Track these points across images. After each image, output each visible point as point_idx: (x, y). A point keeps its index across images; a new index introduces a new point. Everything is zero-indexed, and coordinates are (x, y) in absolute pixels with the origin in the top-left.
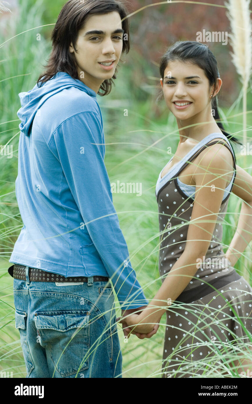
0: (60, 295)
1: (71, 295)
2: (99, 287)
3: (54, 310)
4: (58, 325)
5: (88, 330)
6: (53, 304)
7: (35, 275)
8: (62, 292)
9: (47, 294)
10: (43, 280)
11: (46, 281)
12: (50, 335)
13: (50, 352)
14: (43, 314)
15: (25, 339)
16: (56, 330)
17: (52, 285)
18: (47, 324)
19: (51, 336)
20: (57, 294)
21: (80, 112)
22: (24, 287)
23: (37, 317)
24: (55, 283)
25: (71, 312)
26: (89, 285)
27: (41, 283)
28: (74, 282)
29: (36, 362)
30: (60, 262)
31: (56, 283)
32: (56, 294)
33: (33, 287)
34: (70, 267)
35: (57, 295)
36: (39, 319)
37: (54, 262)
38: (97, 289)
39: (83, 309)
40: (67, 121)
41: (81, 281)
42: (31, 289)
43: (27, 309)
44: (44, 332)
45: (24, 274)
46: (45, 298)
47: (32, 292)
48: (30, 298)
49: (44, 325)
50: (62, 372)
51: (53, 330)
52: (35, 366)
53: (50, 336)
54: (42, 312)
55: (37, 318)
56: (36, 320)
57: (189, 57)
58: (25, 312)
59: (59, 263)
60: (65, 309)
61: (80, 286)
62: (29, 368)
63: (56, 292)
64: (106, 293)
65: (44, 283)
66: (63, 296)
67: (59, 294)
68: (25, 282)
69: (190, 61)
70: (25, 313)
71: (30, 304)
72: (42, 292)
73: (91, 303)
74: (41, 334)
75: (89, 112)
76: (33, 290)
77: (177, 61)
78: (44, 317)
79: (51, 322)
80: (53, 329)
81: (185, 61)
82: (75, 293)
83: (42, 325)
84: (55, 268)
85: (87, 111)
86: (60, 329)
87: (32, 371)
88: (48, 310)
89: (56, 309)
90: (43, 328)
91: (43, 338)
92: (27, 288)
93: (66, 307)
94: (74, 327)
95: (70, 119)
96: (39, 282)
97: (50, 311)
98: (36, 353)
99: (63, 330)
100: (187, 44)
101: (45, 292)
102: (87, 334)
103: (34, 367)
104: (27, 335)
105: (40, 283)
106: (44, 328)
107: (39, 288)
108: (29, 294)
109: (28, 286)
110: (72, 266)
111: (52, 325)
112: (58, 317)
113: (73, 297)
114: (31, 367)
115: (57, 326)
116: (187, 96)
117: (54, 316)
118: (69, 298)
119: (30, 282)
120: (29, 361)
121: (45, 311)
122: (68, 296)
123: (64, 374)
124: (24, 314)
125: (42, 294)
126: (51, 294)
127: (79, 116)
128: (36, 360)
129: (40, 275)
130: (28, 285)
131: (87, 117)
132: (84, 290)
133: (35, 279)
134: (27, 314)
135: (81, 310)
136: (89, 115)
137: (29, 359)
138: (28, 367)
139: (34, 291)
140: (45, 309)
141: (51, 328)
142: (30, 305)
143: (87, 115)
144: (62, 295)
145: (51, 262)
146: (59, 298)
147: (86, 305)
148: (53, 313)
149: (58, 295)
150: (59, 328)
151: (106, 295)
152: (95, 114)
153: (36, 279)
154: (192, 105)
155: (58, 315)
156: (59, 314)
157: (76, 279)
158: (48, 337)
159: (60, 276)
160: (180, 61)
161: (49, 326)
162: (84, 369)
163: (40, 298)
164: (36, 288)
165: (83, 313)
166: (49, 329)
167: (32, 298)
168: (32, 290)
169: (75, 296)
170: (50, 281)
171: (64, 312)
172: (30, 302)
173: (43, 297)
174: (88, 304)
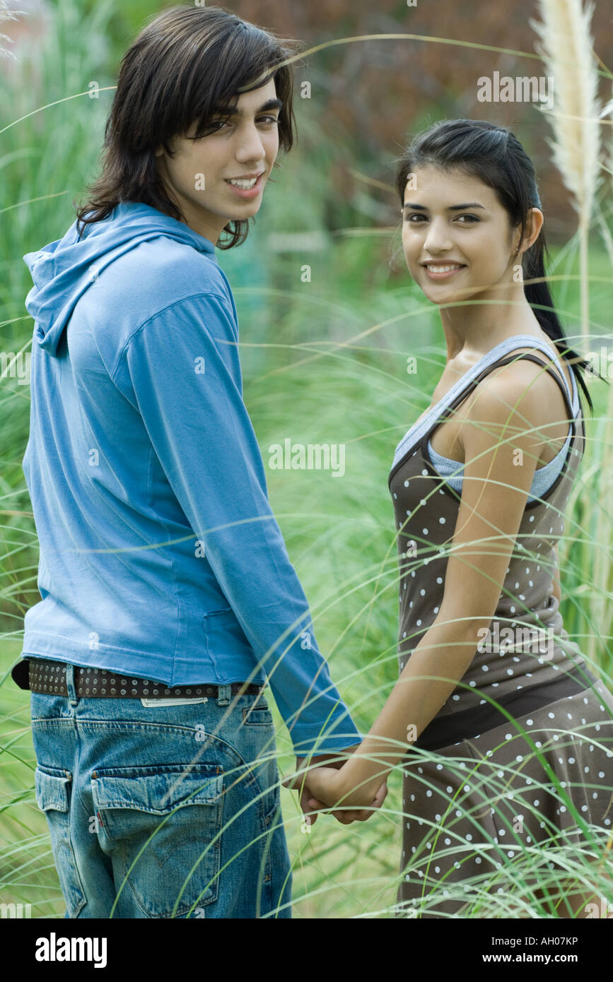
0: (152, 728)
1: (178, 728)
2: (245, 708)
3: (138, 764)
4: (149, 799)
5: (218, 809)
6: (137, 749)
7: (91, 682)
8: (158, 721)
9: (123, 726)
10: (111, 694)
11: (118, 696)
12: (129, 823)
13: (123, 864)
14: (113, 773)
15: (66, 834)
16: (144, 810)
17: (133, 704)
18: (122, 797)
19: (130, 825)
20: (146, 725)
21: (184, 297)
22: (63, 711)
23: (99, 782)
24: (140, 700)
25: (179, 769)
26: (220, 703)
27: (107, 701)
28: (186, 698)
29: (90, 890)
30: (155, 652)
31: (143, 700)
32: (143, 727)
33: (87, 710)
34: (180, 662)
35: (145, 728)
36: (102, 785)
37: (140, 652)
38: (240, 713)
39: (209, 760)
40: (156, 319)
41: (202, 696)
42: (81, 717)
43: (71, 763)
44: (112, 817)
45: (62, 681)
46: (117, 736)
47: (83, 723)
48: (79, 738)
49: (116, 801)
50: (153, 910)
51: (136, 810)
52: (89, 900)
53: (128, 827)
54: (109, 770)
55: (97, 783)
56: (95, 789)
57: (459, 159)
58: (66, 770)
59: (153, 654)
60: (164, 762)
61: (199, 707)
62: (74, 902)
63: (144, 722)
64: (259, 722)
65: (115, 702)
66: (161, 730)
67: (150, 725)
68: (65, 699)
69: (460, 168)
70: (68, 773)
71: (80, 751)
72: (110, 722)
73: (226, 746)
74: (107, 823)
75: (206, 296)
76: (87, 719)
77: (431, 167)
78: (114, 782)
79: (131, 792)
80: (138, 808)
81: (448, 167)
82: (188, 724)
83: (110, 801)
84: (144, 665)
85: (201, 292)
86: (155, 807)
87: (81, 910)
88: (125, 764)
89: (144, 762)
90: (112, 807)
91: (111, 831)
92: (70, 713)
93: (169, 756)
94: (187, 803)
95: (161, 314)
96: (101, 698)
97: (129, 766)
98: (92, 868)
99: (161, 810)
100: (454, 127)
101: (117, 722)
102: (216, 818)
103: (87, 901)
104: (71, 825)
105: (103, 701)
106: (114, 806)
107: (102, 714)
108: (76, 728)
109: (73, 710)
110: (184, 659)
111: (136, 800)
112: (148, 781)
113: (183, 733)
114: (79, 902)
115: (146, 801)
116: (452, 250)
117: (139, 779)
118: (175, 735)
119: (78, 700)
120: (75, 888)
121: (117, 767)
122: (173, 731)
123: (159, 914)
124: (65, 776)
125: (109, 726)
126: (132, 727)
127: (182, 307)
128: (89, 885)
129: (105, 681)
130: (74, 706)
131: (201, 306)
132: (209, 717)
133: (91, 692)
134: (72, 775)
135: (203, 764)
136: (207, 303)
137: (73, 883)
138: (72, 902)
139: (88, 721)
140: (117, 762)
141: (132, 807)
142: (80, 753)
143: (202, 301)
144: (158, 728)
145: (133, 651)
146: (150, 736)
147: (215, 751)
148: (137, 771)
149: (148, 727)
150: (151, 807)
151: (259, 725)
152: (218, 298)
153: (94, 693)
154: (464, 273)
155: (147, 775)
156: (150, 774)
157: (190, 691)
158: (124, 828)
159: (151, 682)
160: (437, 168)
161: (128, 802)
162: (206, 901)
163: (105, 736)
164: (93, 714)
165: (208, 769)
166: (125, 809)
167: (83, 736)
168: (83, 719)
169: (188, 730)
170: (129, 696)
171: (163, 767)
172: (80, 747)
173: (111, 735)
174: (219, 749)
